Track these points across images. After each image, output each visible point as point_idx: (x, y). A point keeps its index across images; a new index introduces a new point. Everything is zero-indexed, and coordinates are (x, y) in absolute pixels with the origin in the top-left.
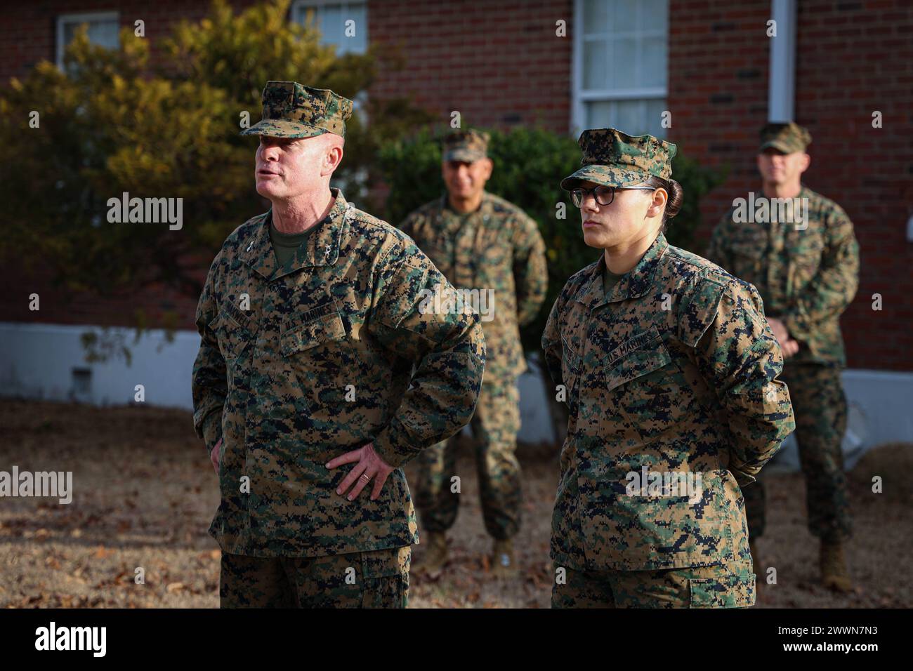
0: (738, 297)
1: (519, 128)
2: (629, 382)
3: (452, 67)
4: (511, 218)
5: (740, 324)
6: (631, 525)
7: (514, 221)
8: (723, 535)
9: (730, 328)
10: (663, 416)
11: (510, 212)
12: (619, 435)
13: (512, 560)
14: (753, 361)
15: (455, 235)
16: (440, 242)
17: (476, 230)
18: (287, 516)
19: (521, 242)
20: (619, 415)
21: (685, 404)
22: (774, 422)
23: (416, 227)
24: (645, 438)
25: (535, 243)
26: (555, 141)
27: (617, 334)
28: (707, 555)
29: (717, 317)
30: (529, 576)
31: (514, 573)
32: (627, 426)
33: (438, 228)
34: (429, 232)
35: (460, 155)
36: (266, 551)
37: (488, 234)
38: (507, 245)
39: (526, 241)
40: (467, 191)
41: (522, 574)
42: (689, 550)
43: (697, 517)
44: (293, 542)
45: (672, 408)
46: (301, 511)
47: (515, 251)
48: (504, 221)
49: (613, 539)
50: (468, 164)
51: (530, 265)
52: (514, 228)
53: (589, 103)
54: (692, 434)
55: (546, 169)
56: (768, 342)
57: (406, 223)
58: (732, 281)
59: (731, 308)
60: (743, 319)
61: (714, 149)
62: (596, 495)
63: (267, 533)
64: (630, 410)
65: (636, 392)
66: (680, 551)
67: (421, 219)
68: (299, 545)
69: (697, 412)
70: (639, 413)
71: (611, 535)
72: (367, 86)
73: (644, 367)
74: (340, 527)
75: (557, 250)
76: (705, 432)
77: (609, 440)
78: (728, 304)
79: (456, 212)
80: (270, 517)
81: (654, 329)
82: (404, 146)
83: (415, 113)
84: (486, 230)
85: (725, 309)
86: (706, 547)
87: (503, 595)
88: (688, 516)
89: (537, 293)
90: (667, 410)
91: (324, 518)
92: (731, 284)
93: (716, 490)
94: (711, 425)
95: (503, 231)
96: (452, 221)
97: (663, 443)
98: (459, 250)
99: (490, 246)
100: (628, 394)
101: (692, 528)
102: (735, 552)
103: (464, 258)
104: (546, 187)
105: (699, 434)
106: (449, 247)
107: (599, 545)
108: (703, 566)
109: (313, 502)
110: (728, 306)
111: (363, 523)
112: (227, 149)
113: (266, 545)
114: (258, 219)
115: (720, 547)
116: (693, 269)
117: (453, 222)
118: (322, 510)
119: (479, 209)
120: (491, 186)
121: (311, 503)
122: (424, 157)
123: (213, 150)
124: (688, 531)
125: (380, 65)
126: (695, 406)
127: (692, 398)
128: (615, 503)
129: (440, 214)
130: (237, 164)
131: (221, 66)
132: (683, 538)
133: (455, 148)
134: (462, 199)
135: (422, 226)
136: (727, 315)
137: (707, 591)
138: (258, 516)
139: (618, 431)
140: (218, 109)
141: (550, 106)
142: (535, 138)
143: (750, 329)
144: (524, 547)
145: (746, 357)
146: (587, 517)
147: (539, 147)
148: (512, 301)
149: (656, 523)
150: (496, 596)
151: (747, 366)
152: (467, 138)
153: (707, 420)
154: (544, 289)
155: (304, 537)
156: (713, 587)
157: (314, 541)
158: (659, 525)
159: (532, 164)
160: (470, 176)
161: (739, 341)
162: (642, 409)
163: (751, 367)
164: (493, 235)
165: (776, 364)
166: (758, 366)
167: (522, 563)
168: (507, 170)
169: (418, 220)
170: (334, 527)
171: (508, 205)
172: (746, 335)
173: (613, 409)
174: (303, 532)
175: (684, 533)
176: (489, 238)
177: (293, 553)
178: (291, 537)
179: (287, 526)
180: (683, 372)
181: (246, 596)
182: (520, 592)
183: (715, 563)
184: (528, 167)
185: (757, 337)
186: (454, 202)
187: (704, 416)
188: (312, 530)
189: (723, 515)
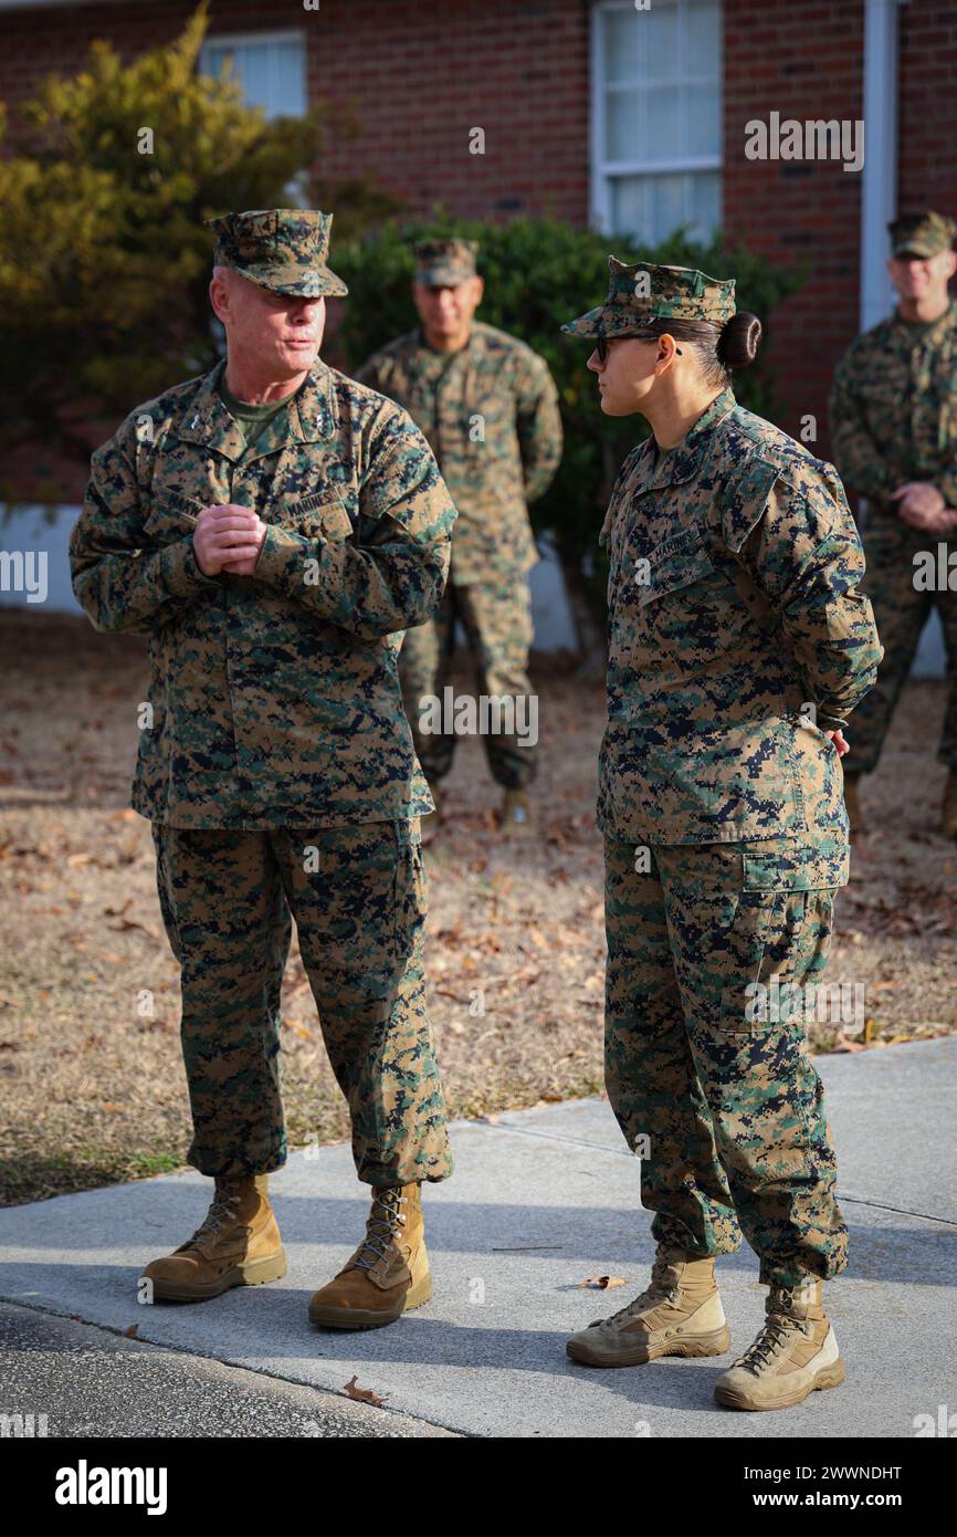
0: (802, 482)
1: (520, 219)
2: (662, 598)
3: (425, 132)
4: (511, 356)
5: (800, 520)
6: (667, 786)
7: (516, 360)
8: (790, 798)
9: (784, 526)
10: (707, 643)
11: (509, 349)
12: (656, 667)
13: (528, 816)
14: (816, 570)
15: (436, 385)
16: (416, 394)
17: (465, 376)
18: (292, 775)
19: (526, 388)
20: (654, 641)
21: (738, 627)
22: (846, 651)
23: (383, 374)
24: (686, 672)
25: (545, 390)
26: (570, 238)
27: (655, 532)
28: (765, 825)
29: (766, 511)
30: (551, 835)
31: (531, 832)
32: (664, 655)
33: (413, 375)
34: (401, 381)
35: (441, 276)
36: (262, 823)
37: (481, 381)
38: (509, 395)
39: (533, 387)
40: (452, 325)
41: (542, 833)
42: (739, 819)
43: (751, 776)
44: (301, 808)
45: (721, 631)
46: (312, 768)
47: (518, 402)
48: (502, 361)
49: (646, 803)
50: (452, 289)
51: (539, 419)
52: (516, 370)
53: (615, 181)
54: (748, 666)
55: (559, 277)
56: (840, 543)
57: (366, 369)
58: (795, 461)
59: (787, 499)
60: (803, 513)
61: (788, 240)
62: (629, 744)
63: (265, 798)
64: (666, 635)
65: (672, 611)
66: (727, 820)
67: (389, 363)
68: (310, 813)
69: (756, 636)
70: (677, 639)
71: (643, 797)
72: (309, 164)
73: (680, 578)
74: (362, 787)
75: (577, 389)
76: (765, 663)
77: (644, 672)
78: (784, 493)
79: (436, 352)
80: (269, 778)
81: (694, 528)
82: (363, 248)
83: (377, 200)
84: (479, 375)
85: (779, 501)
86: (764, 815)
87: (518, 863)
88: (739, 774)
89: (549, 456)
90: (713, 635)
91: (343, 777)
92: (793, 465)
93: (780, 740)
94: (774, 654)
95: (501, 377)
96: (430, 364)
97: (710, 678)
98: (443, 405)
99: (486, 397)
100: (662, 613)
101: (744, 791)
102: (809, 820)
103: (450, 415)
104: (559, 303)
105: (757, 666)
106: (429, 400)
107: (630, 810)
108: (757, 839)
109: (329, 756)
110: (785, 497)
111: (391, 783)
112: (119, 257)
113: (263, 814)
114: (185, 387)
115: (782, 815)
116: (747, 444)
117: (432, 366)
118: (340, 766)
119: (467, 346)
120: (483, 312)
121: (325, 758)
122: (392, 265)
123: (99, 259)
124: (737, 795)
125: (325, 131)
126: (753, 630)
127: (748, 619)
128: (649, 756)
129: (414, 355)
130: (134, 277)
131: (106, 139)
132: (733, 804)
133: (433, 266)
134: (443, 337)
135: (391, 373)
136: (782, 509)
137: (766, 869)
138: (252, 776)
139: (653, 662)
140: (105, 200)
141: (561, 186)
142: (542, 234)
143: (813, 526)
144: (543, 796)
145: (805, 565)
146: (617, 774)
147: (548, 245)
148: (517, 469)
149: (698, 783)
150: (508, 863)
151: (808, 576)
152: (449, 250)
153: (769, 647)
154: (557, 450)
155: (317, 803)
156: (774, 864)
157: (330, 806)
158: (701, 786)
159: (540, 271)
160: (455, 304)
161: (796, 544)
162: (680, 633)
163: (811, 579)
164: (487, 381)
165: (851, 573)
166: (821, 576)
167: (541, 819)
168: (506, 278)
169: (385, 366)
170: (354, 788)
171: (505, 339)
172: (806, 536)
173: (648, 633)
174: (316, 795)
175: (734, 797)
176: (482, 386)
177: (300, 823)
178: (299, 803)
179: (293, 788)
180: (734, 585)
181: (218, 883)
182: (540, 857)
183: (776, 836)
184: (534, 274)
185: (822, 537)
186: (434, 340)
187: (765, 642)
188: (328, 792)
189: (790, 772)
